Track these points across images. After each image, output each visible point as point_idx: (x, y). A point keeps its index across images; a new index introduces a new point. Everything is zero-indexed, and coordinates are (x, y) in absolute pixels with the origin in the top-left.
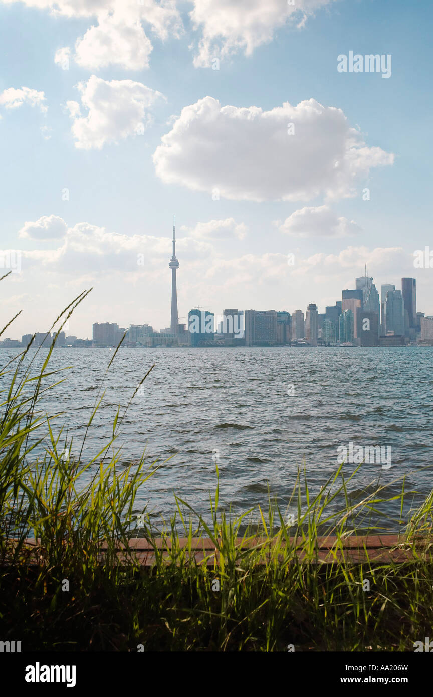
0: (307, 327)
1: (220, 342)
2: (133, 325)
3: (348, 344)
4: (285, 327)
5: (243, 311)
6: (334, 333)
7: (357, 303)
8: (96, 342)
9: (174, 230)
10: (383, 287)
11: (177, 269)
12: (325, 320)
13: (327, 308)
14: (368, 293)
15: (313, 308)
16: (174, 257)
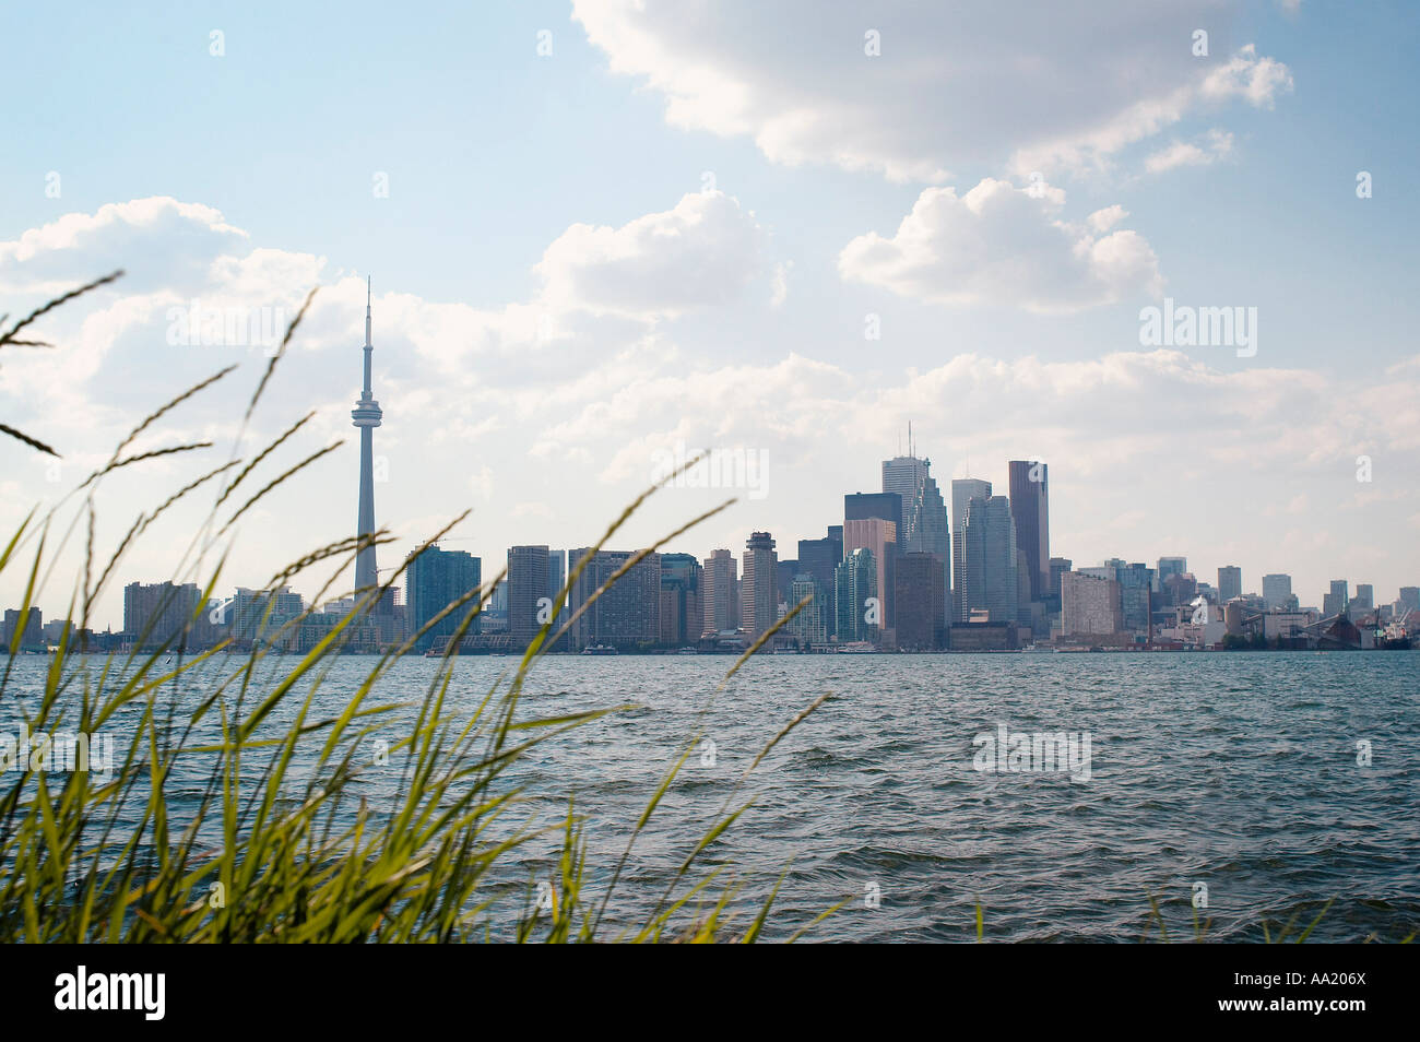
0: (746, 597)
1: (496, 640)
2: (245, 590)
3: (860, 645)
4: (683, 595)
5: (563, 552)
6: (822, 614)
7: (886, 530)
8: (135, 639)
9: (369, 317)
10: (958, 486)
11: (374, 429)
12: (799, 577)
13: (803, 545)
14: (917, 502)
15: (762, 542)
16: (367, 394)
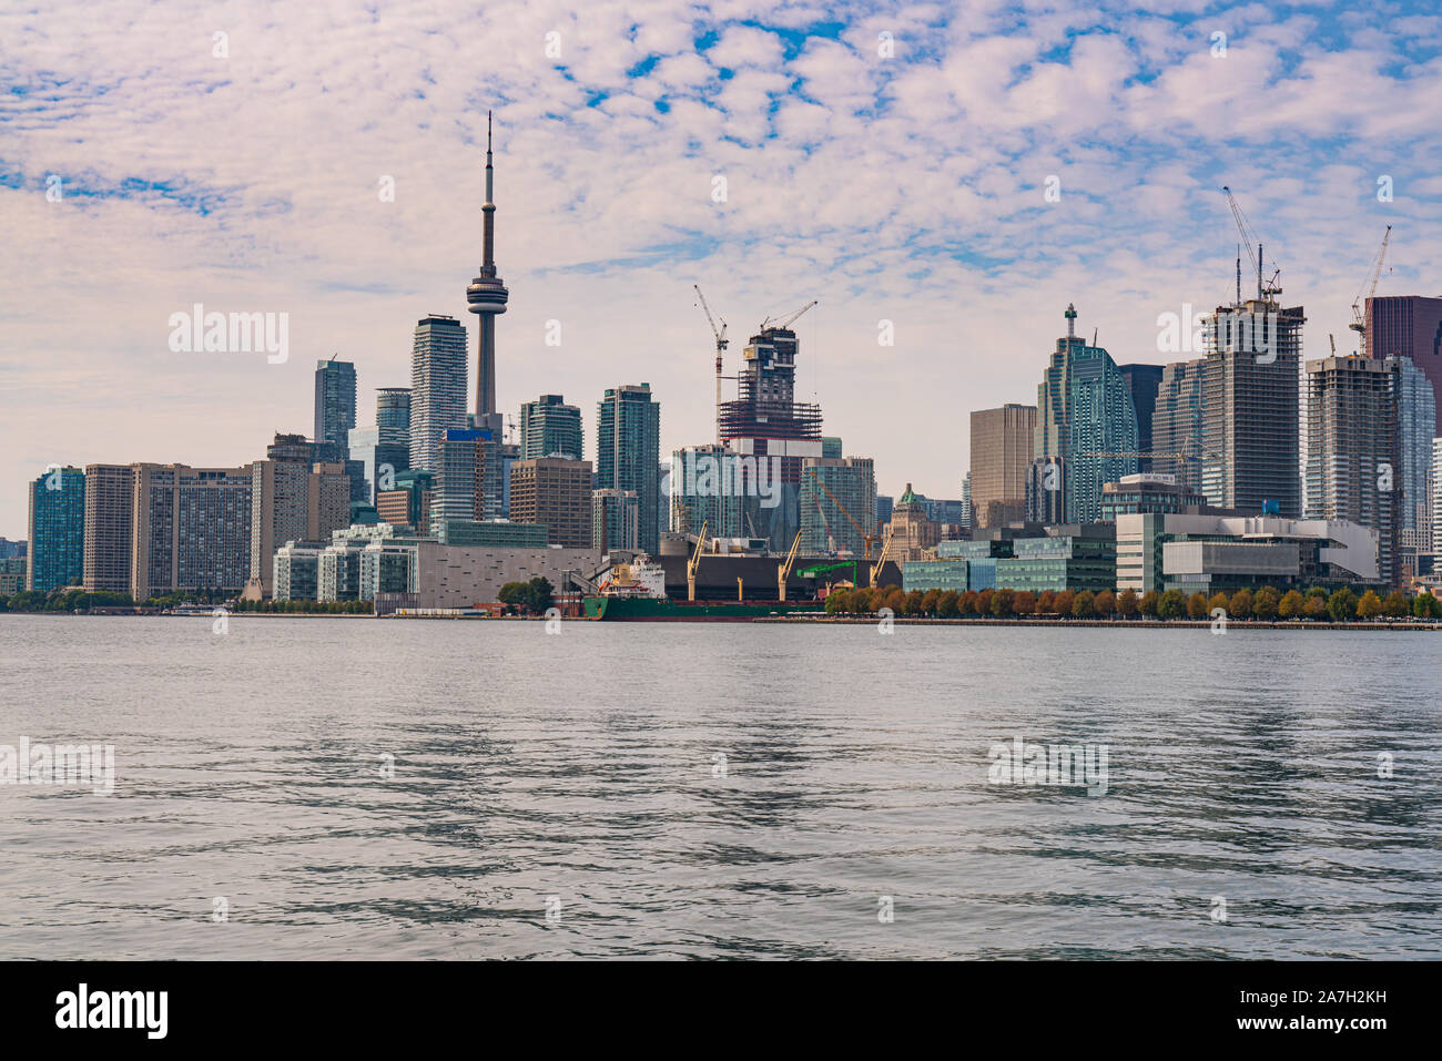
9: (489, 167)
11: (496, 316)
16: (489, 269)
